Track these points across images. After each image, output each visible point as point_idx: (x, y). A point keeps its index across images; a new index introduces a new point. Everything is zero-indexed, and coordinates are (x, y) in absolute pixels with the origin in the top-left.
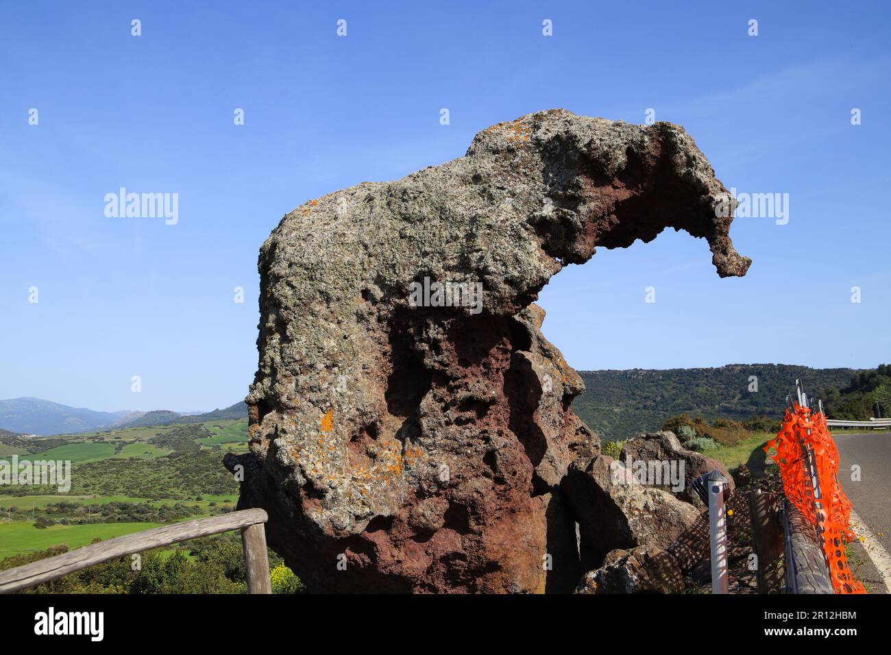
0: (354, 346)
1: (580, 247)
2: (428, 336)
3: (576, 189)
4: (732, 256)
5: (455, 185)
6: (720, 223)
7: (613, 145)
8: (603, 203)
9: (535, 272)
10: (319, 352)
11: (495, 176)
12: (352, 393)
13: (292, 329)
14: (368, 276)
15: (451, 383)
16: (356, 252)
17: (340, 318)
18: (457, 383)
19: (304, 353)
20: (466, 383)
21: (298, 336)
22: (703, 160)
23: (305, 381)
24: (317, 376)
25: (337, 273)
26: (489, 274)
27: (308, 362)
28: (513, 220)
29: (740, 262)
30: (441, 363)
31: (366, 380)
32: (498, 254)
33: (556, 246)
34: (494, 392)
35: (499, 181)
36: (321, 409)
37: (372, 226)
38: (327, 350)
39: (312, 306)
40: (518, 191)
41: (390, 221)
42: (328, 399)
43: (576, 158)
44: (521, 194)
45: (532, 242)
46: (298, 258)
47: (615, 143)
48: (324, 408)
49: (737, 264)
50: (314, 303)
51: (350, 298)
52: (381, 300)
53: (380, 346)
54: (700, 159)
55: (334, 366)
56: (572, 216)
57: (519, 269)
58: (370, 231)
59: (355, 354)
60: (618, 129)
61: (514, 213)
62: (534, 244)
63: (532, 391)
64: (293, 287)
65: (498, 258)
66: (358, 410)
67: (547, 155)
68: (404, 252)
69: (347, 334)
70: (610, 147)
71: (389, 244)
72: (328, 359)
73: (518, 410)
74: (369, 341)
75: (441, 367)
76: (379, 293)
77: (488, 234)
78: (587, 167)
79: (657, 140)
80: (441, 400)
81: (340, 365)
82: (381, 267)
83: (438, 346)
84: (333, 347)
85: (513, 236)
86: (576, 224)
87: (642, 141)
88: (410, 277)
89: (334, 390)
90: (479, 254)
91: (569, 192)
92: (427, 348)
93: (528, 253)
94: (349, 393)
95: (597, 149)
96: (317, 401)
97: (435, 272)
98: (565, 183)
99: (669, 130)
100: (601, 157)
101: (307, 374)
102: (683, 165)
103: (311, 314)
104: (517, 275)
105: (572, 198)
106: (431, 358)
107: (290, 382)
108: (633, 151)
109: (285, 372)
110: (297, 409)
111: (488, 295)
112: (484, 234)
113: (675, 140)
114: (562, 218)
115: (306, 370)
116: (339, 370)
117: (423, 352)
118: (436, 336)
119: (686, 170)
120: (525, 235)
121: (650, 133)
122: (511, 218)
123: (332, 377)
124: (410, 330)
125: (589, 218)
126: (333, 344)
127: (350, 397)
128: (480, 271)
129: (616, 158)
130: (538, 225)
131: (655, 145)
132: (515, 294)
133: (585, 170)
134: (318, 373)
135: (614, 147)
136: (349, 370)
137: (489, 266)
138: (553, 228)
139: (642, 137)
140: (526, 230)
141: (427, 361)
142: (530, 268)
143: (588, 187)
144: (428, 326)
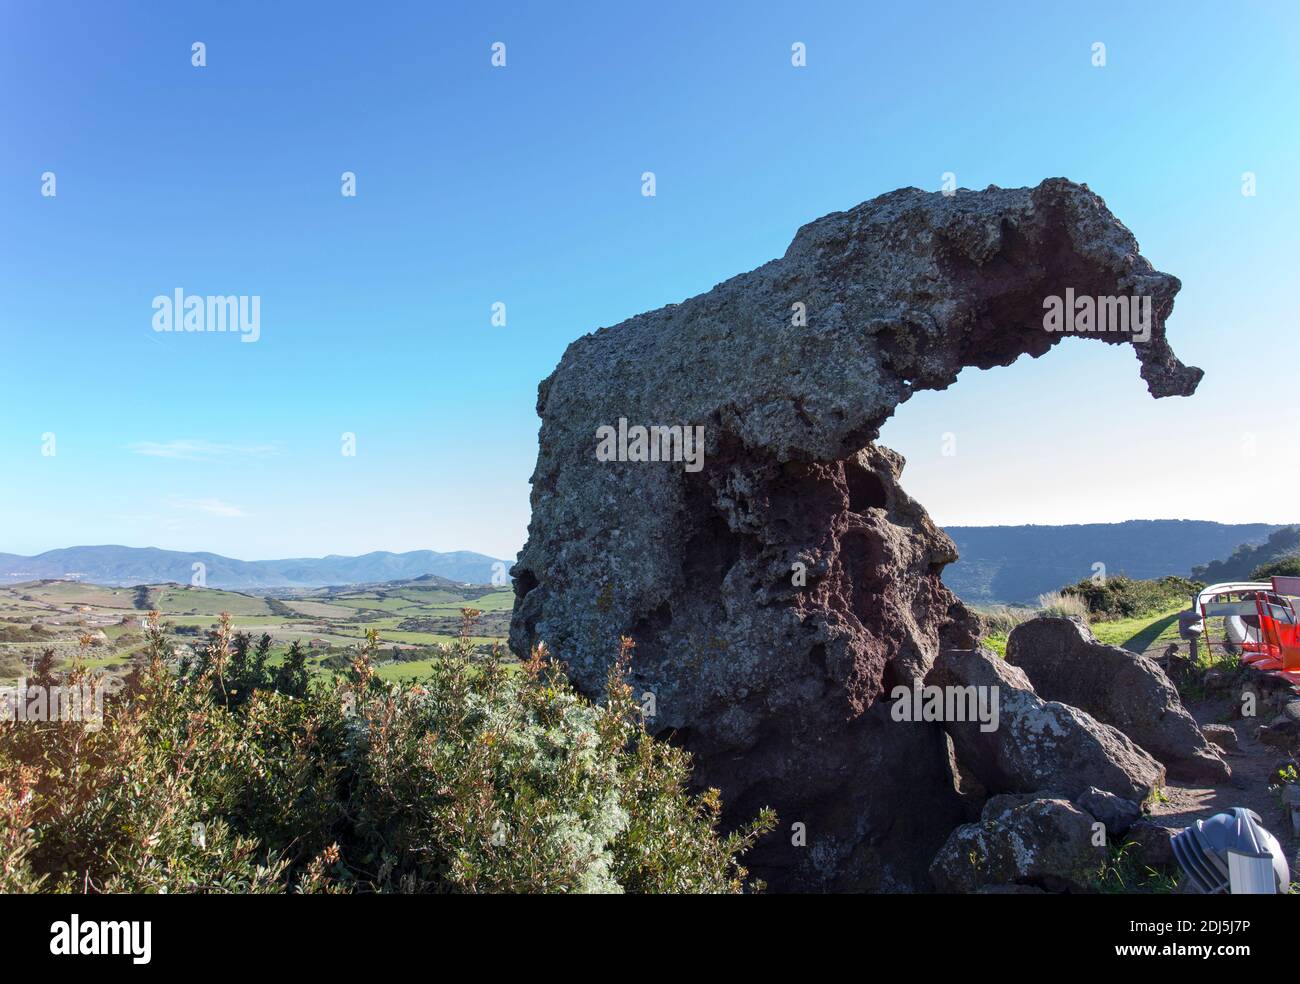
0: (640, 504)
2: (734, 489)
3: (929, 282)
7: (981, 216)
8: (969, 300)
9: (873, 400)
12: (636, 564)
13: (562, 483)
15: (763, 552)
19: (576, 513)
23: (577, 548)
24: (593, 542)
26: (809, 403)
27: (581, 524)
29: (1184, 375)
30: (750, 525)
31: (655, 547)
32: (822, 377)
33: (903, 364)
36: (597, 584)
40: (850, 294)
42: (606, 571)
43: (930, 242)
44: (854, 297)
45: (869, 358)
47: (985, 215)
48: (601, 584)
53: (673, 503)
54: (1115, 226)
56: (923, 320)
57: (851, 396)
61: (843, 321)
62: (872, 361)
66: (644, 585)
70: (976, 220)
71: (682, 371)
72: (606, 521)
75: (751, 530)
77: (808, 351)
78: (944, 251)
79: (1050, 206)
80: (751, 575)
81: (621, 528)
82: (672, 401)
83: (746, 502)
84: (612, 505)
85: (842, 352)
86: (930, 330)
87: (1024, 210)
88: (708, 412)
89: (613, 560)
90: (797, 376)
91: (920, 288)
92: (733, 505)
93: (863, 374)
94: (632, 564)
95: (959, 222)
96: (592, 574)
97: (739, 405)
98: (914, 276)
99: (1066, 189)
100: (964, 234)
101: (579, 539)
102: (1089, 239)
103: (586, 463)
104: (847, 404)
105: (925, 296)
106: (738, 518)
107: (560, 549)
108: (1012, 224)
109: (553, 536)
110: (569, 584)
111: (810, 433)
112: (803, 351)
113: (1076, 202)
114: (911, 323)
115: (578, 535)
116: (620, 535)
117: (727, 510)
118: (742, 490)
119: (1095, 244)
120: (859, 350)
121: (1037, 195)
122: (841, 328)
123: (612, 543)
124: (711, 482)
125: (950, 323)
126: (612, 500)
127: (634, 570)
128: (798, 402)
129: (984, 236)
130: (877, 334)
131: (1044, 213)
132: (846, 431)
133: (942, 256)
134: (594, 539)
135: (984, 219)
136: (633, 536)
137: (810, 394)
138: (898, 339)
139: (1025, 202)
140: (861, 343)
141: (732, 523)
142: (866, 394)
143: (947, 279)
144: (733, 476)
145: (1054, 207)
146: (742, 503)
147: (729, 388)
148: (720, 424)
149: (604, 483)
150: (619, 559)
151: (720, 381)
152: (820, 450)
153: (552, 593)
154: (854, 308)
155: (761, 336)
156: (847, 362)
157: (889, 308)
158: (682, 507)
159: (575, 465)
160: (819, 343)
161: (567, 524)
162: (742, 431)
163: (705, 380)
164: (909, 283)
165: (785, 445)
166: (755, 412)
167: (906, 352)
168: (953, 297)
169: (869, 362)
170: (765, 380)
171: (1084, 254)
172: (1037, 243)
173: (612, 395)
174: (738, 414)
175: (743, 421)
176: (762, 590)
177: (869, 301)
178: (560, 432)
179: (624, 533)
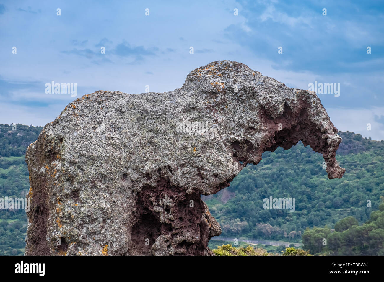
0: (119, 208)
1: (255, 158)
2: (164, 203)
3: (255, 123)
4: (336, 168)
5: (181, 112)
6: (332, 151)
7: (278, 101)
8: (269, 133)
9: (230, 171)
10: (101, 211)
11: (206, 109)
12: (118, 236)
13: (83, 196)
14: (128, 165)
15: (174, 232)
16: (120, 150)
17: (112, 191)
18: (177, 232)
19: (92, 211)
20: (182, 232)
21: (88, 201)
22: (326, 114)
23: (92, 228)
24: (99, 225)
25: (111, 163)
26: (205, 170)
27: (94, 216)
28: (218, 139)
29: (340, 171)
30: (170, 220)
31: (124, 228)
32: (210, 159)
33: (241, 155)
34: (197, 238)
35: (207, 113)
36: (100, 244)
37: (129, 134)
38: (105, 210)
39: (96, 182)
40: (220, 120)
41: (141, 131)
42: (105, 239)
43: (256, 106)
44: (222, 122)
45: (229, 153)
46: (85, 152)
47: (279, 100)
48: (103, 244)
49: (339, 172)
50: (97, 181)
51: (117, 179)
52: (136, 181)
53: (132, 207)
54: (324, 113)
55: (109, 219)
56: (252, 140)
57: (222, 169)
58: (128, 137)
59: (120, 212)
60: (280, 90)
61: (218, 134)
62: (230, 154)
63: (205, 236)
64: (82, 170)
65: (210, 161)
66: (120, 245)
67: (237, 99)
68: (152, 152)
69: (116, 200)
70: (276, 102)
71: (141, 146)
72: (105, 215)
73: (196, 247)
74: (127, 205)
75: (170, 222)
76: (134, 176)
77: (205, 147)
78: (262, 112)
79: (302, 100)
80: (167, 241)
81: (112, 219)
82: (137, 160)
83: (169, 210)
84: (108, 208)
85: (218, 148)
86: (255, 145)
87: (293, 100)
88: (155, 168)
89: (108, 233)
90: (200, 158)
91: (251, 125)
92: (163, 211)
93: (227, 160)
94: (116, 236)
95: (270, 103)
96: (98, 240)
97: (172, 167)
98: (249, 119)
99: (308, 95)
100: (271, 108)
101: (93, 223)
102: (314, 115)
103: (95, 187)
104: (220, 172)
105: (252, 128)
106: (164, 216)
107: (83, 228)
108: (288, 104)
109: (80, 222)
110: (87, 244)
111: (203, 182)
112: (203, 147)
113: (311, 101)
114: (246, 140)
115: (93, 221)
116: (111, 222)
117: (159, 212)
118: (168, 204)
119: (316, 118)
120: (225, 149)
121: (298, 96)
122: (217, 137)
123: (106, 226)
124: (151, 199)
125: (262, 142)
126: (108, 206)
127: (117, 238)
128: (199, 168)
129: (279, 109)
130: (232, 143)
131: (300, 102)
132: (219, 183)
133: (261, 114)
134: (100, 224)
135: (278, 102)
136: (116, 222)
137: (205, 166)
138: (240, 145)
139: (294, 97)
140: (226, 145)
141: (162, 218)
142: (228, 169)
143: (262, 124)
144: (164, 197)
145: (303, 100)
146: (167, 210)
147: (166, 159)
148: (160, 174)
149: (105, 198)
150: (111, 233)
151: (161, 154)
152: (206, 190)
153: (80, 249)
154: (222, 128)
155: (181, 136)
156: (220, 153)
157: (237, 130)
158: (135, 209)
159: (90, 188)
160: (209, 144)
161: (88, 216)
162: (172, 178)
163: (154, 153)
164: (246, 122)
165: (191, 186)
166: (179, 171)
167: (243, 151)
168: (264, 131)
169: (229, 155)
170: (184, 157)
171: (312, 121)
172: (296, 113)
173: (108, 155)
174: (171, 171)
175: (173, 174)
176: (171, 248)
177: (228, 125)
178: (79, 170)
179: (112, 221)
